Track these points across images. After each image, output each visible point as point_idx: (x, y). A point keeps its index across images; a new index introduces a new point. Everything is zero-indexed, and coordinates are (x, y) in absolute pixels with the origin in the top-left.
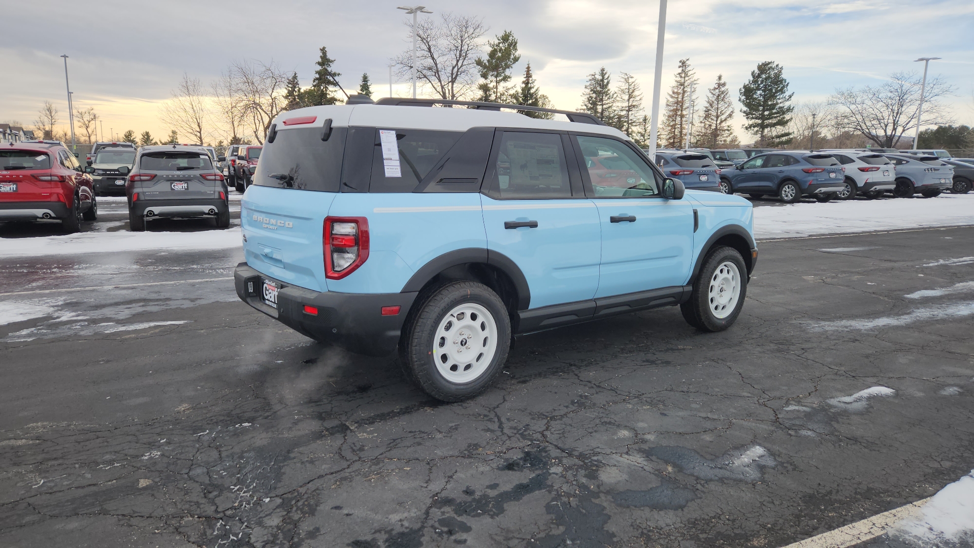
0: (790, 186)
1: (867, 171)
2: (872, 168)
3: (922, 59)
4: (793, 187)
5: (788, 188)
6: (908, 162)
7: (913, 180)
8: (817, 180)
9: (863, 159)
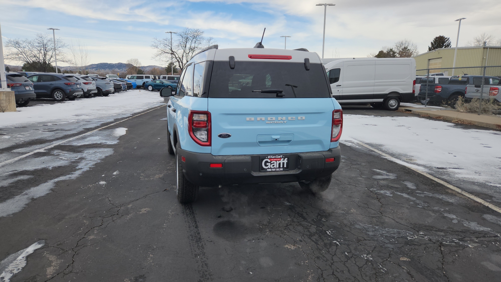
0: (59, 92)
1: (87, 84)
2: (89, 83)
3: (51, 29)
4: (61, 93)
5: (58, 93)
6: (97, 80)
7: (101, 88)
8: (73, 89)
9: (83, 78)
